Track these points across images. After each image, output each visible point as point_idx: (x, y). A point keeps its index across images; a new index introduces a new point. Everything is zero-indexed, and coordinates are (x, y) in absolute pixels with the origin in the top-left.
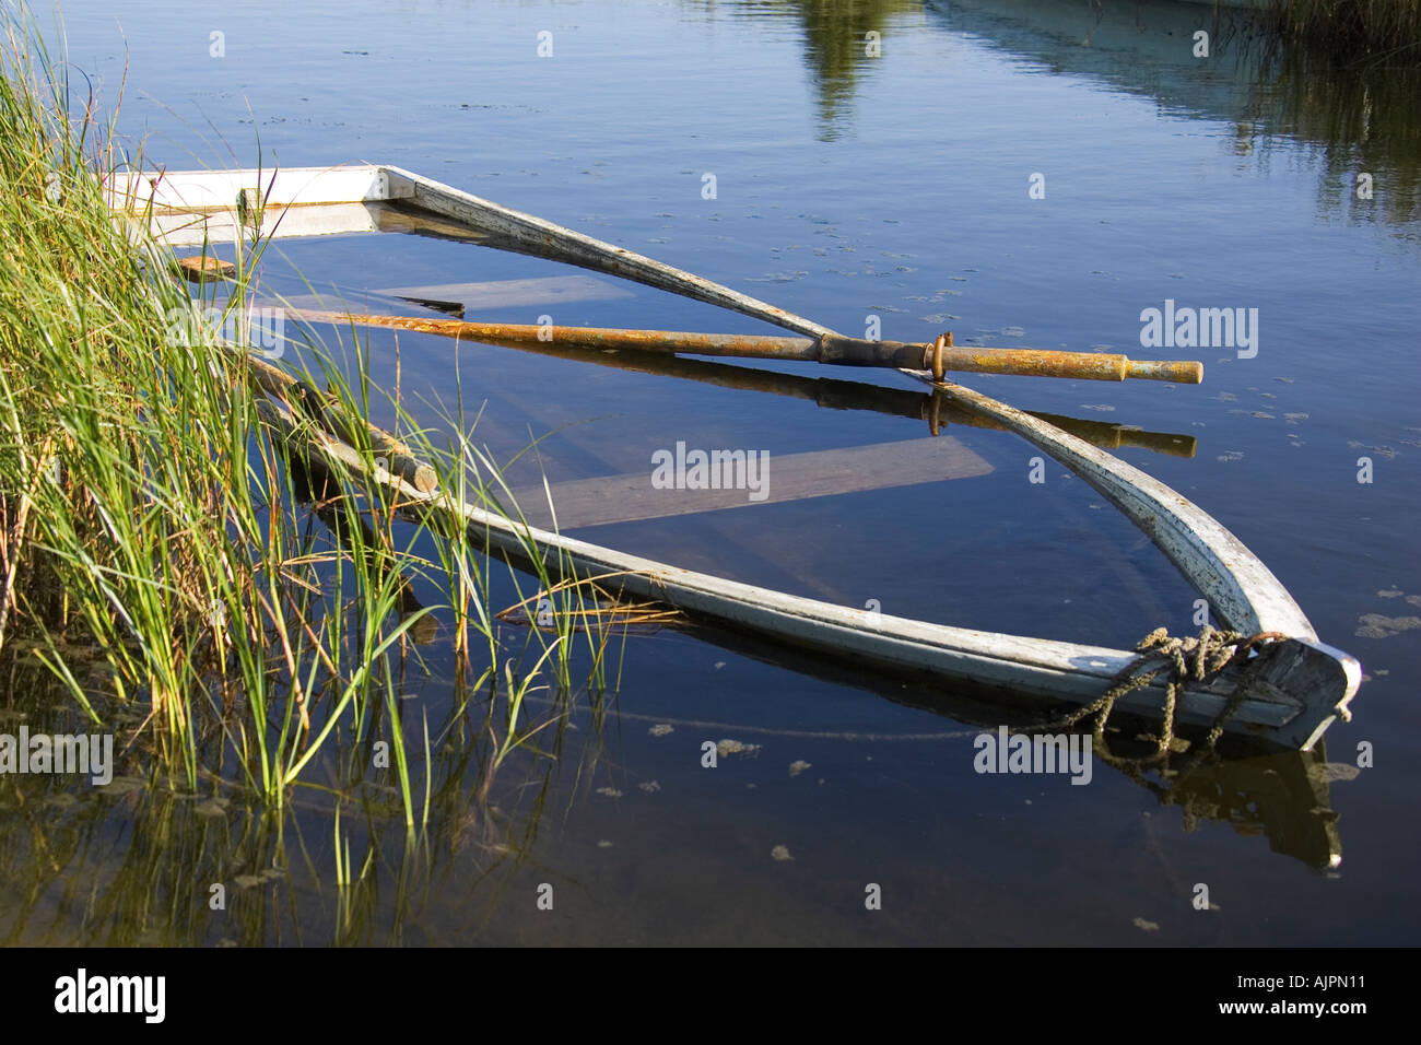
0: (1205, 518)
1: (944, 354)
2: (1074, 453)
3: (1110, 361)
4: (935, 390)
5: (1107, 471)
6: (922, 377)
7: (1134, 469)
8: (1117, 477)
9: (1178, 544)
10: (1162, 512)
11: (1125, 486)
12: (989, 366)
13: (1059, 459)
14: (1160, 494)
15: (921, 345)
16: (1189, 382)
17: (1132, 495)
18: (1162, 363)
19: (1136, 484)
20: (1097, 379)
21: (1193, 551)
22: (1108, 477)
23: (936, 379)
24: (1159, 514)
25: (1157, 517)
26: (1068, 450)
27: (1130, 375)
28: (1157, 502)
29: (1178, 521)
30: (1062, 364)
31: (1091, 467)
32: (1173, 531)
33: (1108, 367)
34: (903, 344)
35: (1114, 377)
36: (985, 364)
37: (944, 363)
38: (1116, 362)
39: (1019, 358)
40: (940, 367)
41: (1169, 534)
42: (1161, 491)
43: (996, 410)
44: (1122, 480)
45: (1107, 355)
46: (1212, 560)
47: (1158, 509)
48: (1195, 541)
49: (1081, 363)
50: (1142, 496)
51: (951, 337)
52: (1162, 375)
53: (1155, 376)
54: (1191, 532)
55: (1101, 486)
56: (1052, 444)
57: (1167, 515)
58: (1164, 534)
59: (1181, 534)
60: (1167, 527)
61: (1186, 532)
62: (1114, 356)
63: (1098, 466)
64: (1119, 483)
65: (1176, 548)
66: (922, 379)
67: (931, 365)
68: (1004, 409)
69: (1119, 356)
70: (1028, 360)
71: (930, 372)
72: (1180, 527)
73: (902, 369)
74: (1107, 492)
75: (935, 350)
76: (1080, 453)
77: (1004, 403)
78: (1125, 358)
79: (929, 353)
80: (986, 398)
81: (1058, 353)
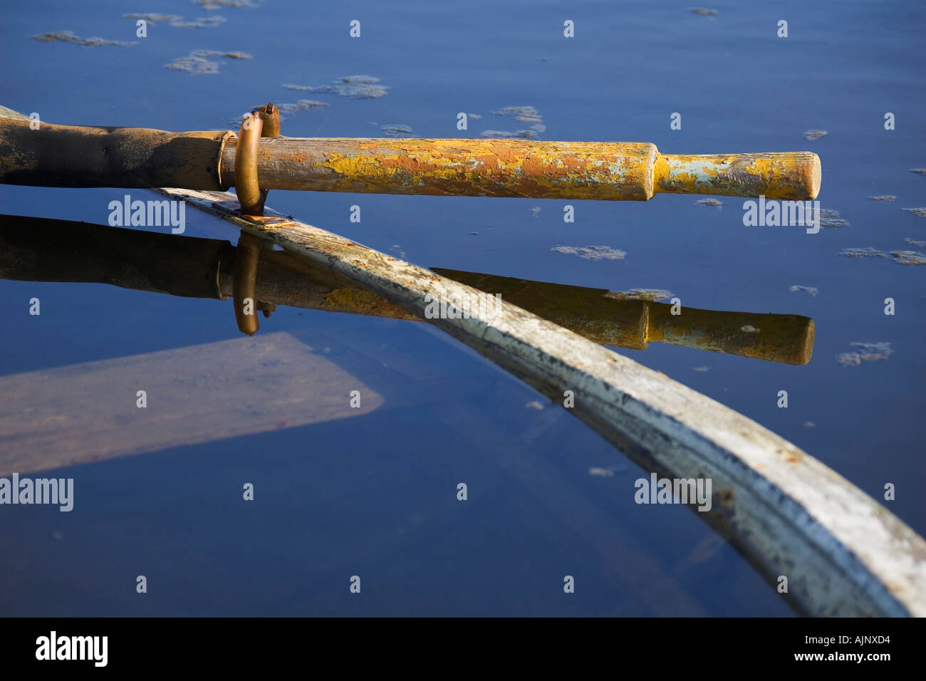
0: (841, 488)
1: (261, 154)
2: (553, 360)
3: (621, 156)
4: (245, 234)
5: (627, 397)
6: (214, 204)
7: (685, 390)
8: (648, 409)
9: (785, 548)
10: (750, 479)
11: (666, 428)
12: (363, 177)
13: (522, 373)
14: (741, 441)
15: (209, 135)
16: (792, 197)
17: (683, 446)
18: (731, 158)
19: (690, 421)
20: (597, 197)
21: (818, 561)
22: (630, 408)
23: (247, 209)
24: (741, 484)
25: (739, 492)
26: (542, 354)
27: (665, 186)
28: (735, 459)
29: (784, 498)
30: (517, 167)
31: (591, 389)
32: (773, 521)
33: (617, 170)
34: (171, 135)
35: (631, 191)
36: (351, 172)
37: (261, 172)
38: (633, 159)
39: (425, 157)
40: (253, 183)
41: (766, 527)
42: (744, 435)
43: (380, 272)
44: (659, 414)
45: (613, 145)
46: (861, 579)
47: (738, 473)
48: (821, 540)
49: (560, 165)
50: (704, 448)
51: (275, 117)
52: (734, 184)
53: (718, 186)
54: (811, 520)
55: (613, 429)
56: (504, 342)
57: (760, 486)
58: (756, 529)
59: (789, 524)
60: (761, 512)
61: (801, 521)
62: (630, 145)
63: (607, 386)
64: (652, 420)
65: (782, 555)
66: (216, 210)
67: (234, 179)
68: (398, 270)
69: (640, 145)
70: (445, 162)
71: (231, 195)
72: (788, 511)
73: (171, 191)
74: (629, 440)
75: (242, 144)
76: (566, 359)
77: (396, 255)
78: (654, 148)
79: (229, 153)
80: (358, 248)
81: (508, 143)
